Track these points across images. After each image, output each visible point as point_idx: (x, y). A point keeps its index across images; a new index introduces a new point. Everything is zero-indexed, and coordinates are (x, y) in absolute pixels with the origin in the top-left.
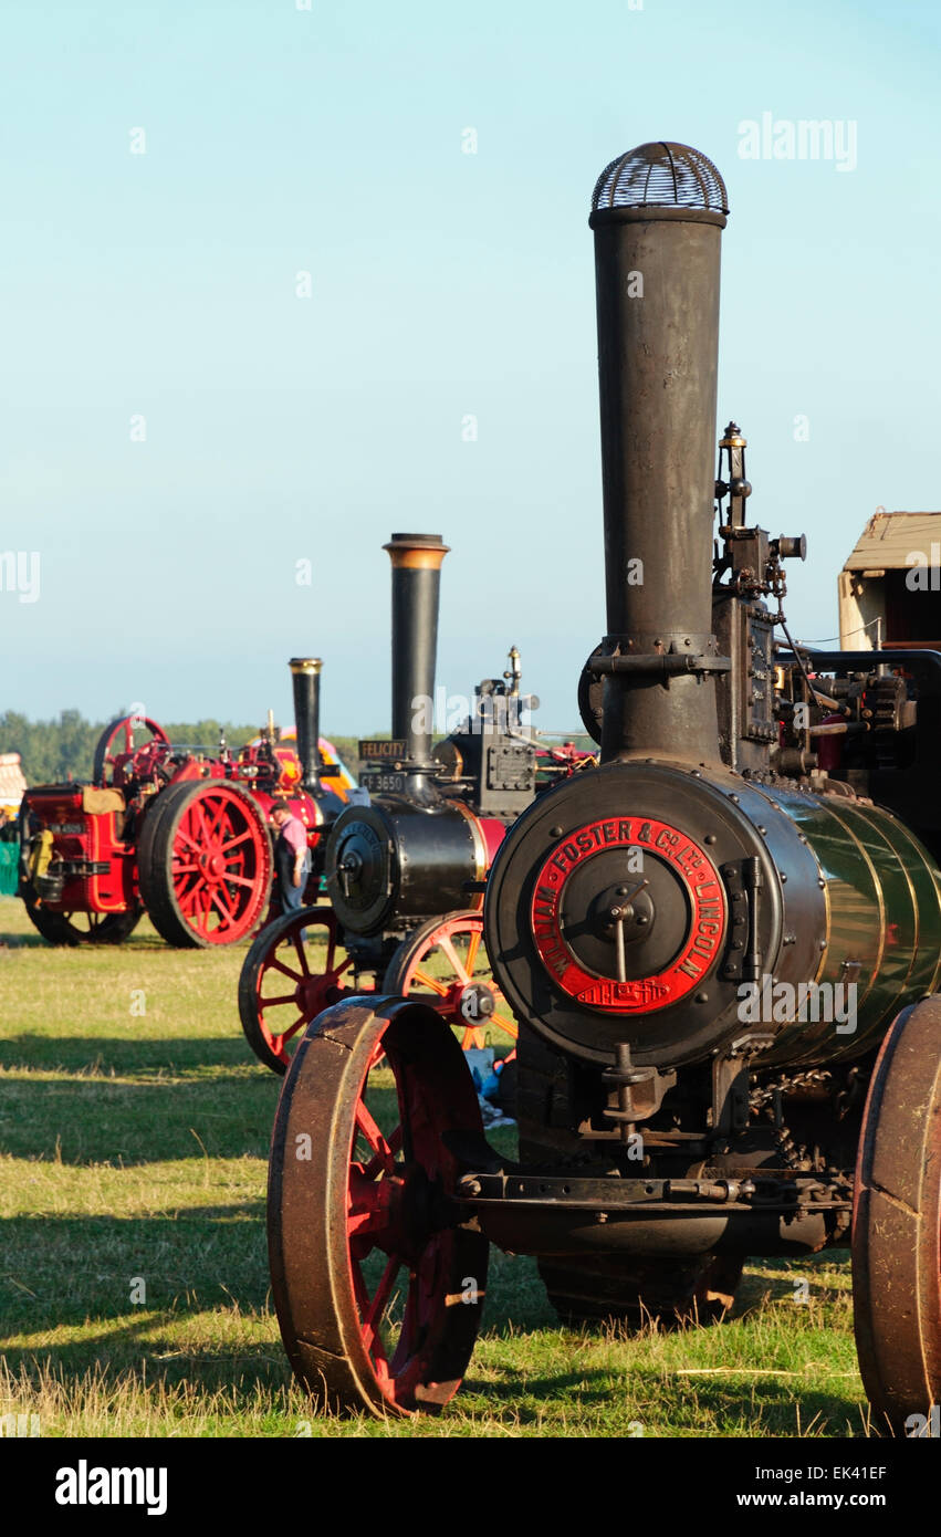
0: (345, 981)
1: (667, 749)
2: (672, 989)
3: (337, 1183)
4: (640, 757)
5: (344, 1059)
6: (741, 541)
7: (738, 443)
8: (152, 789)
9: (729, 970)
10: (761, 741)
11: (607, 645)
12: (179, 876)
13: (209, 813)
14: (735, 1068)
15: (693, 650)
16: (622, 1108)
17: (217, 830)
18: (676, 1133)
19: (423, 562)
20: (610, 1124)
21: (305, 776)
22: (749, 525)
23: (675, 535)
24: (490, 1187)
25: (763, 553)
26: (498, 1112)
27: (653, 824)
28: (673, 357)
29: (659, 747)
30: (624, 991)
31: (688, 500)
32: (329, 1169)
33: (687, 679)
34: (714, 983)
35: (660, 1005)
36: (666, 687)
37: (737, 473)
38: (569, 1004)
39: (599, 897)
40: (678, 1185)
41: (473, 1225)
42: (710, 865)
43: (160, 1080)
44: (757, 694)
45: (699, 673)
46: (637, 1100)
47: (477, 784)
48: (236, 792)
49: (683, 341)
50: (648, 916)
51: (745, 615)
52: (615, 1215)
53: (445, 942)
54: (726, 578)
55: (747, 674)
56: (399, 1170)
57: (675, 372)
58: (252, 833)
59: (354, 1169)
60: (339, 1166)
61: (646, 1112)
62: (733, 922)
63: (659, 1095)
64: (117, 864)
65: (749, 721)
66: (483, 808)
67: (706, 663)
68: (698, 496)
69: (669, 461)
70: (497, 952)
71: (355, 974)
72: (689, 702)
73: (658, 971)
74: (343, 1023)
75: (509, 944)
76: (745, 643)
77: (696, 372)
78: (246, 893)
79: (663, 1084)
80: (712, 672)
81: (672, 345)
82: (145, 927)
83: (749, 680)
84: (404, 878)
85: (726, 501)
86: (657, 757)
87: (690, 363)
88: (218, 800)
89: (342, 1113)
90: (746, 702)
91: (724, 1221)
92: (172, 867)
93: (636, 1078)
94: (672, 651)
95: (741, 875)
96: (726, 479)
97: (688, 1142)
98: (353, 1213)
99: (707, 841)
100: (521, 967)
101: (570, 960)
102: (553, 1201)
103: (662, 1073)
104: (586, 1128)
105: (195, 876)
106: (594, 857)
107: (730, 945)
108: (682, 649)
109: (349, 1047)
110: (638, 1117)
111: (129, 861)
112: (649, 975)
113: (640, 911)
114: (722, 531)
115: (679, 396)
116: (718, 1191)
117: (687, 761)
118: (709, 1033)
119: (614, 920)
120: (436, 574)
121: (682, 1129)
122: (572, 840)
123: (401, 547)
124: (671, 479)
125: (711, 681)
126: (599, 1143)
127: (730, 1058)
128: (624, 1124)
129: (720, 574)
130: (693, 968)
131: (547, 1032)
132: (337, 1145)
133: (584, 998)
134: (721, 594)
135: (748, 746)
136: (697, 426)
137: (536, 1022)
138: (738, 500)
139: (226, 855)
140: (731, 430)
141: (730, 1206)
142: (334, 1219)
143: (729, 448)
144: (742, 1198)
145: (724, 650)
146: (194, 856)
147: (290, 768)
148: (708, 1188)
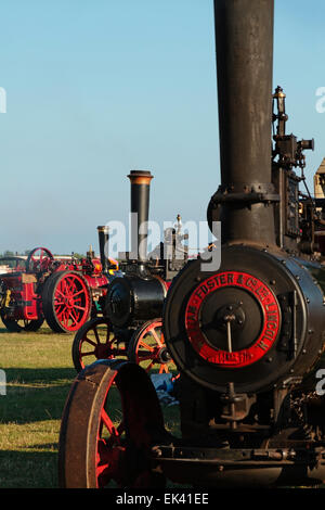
0: (114, 346)
1: (251, 239)
2: (254, 355)
3: (92, 451)
4: (238, 243)
5: (95, 390)
6: (284, 141)
7: (282, 95)
8: (47, 274)
9: (282, 346)
10: (293, 237)
11: (221, 189)
12: (57, 306)
13: (68, 283)
14: (284, 393)
15: (263, 191)
16: (230, 414)
17: (71, 289)
18: (256, 425)
19: (144, 182)
20: (224, 421)
21: (104, 269)
22: (287, 133)
23: (254, 135)
24: (166, 453)
25: (294, 147)
26: (173, 399)
27: (244, 275)
28: (252, 50)
29: (247, 238)
30: (231, 356)
31: (260, 118)
32: (88, 445)
33: (260, 205)
34: (275, 352)
35: (247, 363)
36: (250, 209)
37: (281, 110)
38: (204, 363)
39: (218, 310)
40: (258, 453)
41: (158, 469)
42: (272, 295)
43: (42, 385)
44: (292, 214)
45: (265, 202)
46: (237, 410)
47: (164, 268)
48: (78, 275)
49: (257, 41)
50: (242, 319)
51: (286, 176)
52: (227, 467)
53: (152, 330)
54: (277, 159)
55: (287, 204)
56: (123, 443)
57: (253, 57)
58: (84, 290)
59: (100, 443)
60: (93, 442)
61: (242, 416)
62: (284, 322)
63: (248, 407)
64: (34, 302)
65: (289, 227)
66: (167, 278)
67: (269, 197)
68: (264, 117)
69: (251, 100)
70: (169, 338)
71: (117, 343)
72: (260, 216)
73: (247, 347)
74: (95, 373)
75: (174, 335)
76: (286, 190)
77: (263, 56)
78: (82, 312)
79: (249, 402)
80: (272, 202)
81: (251, 43)
82: (45, 325)
83: (288, 208)
84: (136, 306)
85: (276, 123)
86: (246, 243)
87: (260, 53)
88: (71, 278)
89: (94, 417)
90: (287, 217)
91: (280, 469)
92: (55, 303)
93: (237, 399)
94: (253, 191)
95: (287, 299)
96: (276, 112)
97: (262, 430)
98: (99, 465)
99: (271, 283)
100: (180, 345)
101: (204, 341)
102: (197, 460)
103: (249, 397)
104: (212, 422)
105: (63, 306)
106: (216, 291)
107: (282, 334)
108: (257, 190)
109: (98, 385)
110: (238, 418)
111: (39, 301)
112: (243, 349)
113: (239, 317)
114: (274, 137)
115: (255, 69)
116: (278, 455)
117: (260, 245)
118: (272, 377)
119: (226, 322)
120: (148, 186)
121: (259, 423)
122: (204, 283)
123: (135, 176)
124: (252, 109)
125: (271, 207)
126: (218, 430)
127: (282, 388)
128: (231, 422)
129: (274, 157)
130: (265, 345)
131: (193, 377)
132: (91, 432)
133: (211, 360)
134: (275, 167)
135: (288, 239)
136: (263, 83)
137: (188, 372)
138: (282, 123)
139: (74, 298)
140: (278, 89)
141: (284, 462)
142: (91, 469)
143: (277, 98)
144: (289, 458)
145: (277, 192)
146: (62, 298)
147: (98, 266)
148: (273, 453)
